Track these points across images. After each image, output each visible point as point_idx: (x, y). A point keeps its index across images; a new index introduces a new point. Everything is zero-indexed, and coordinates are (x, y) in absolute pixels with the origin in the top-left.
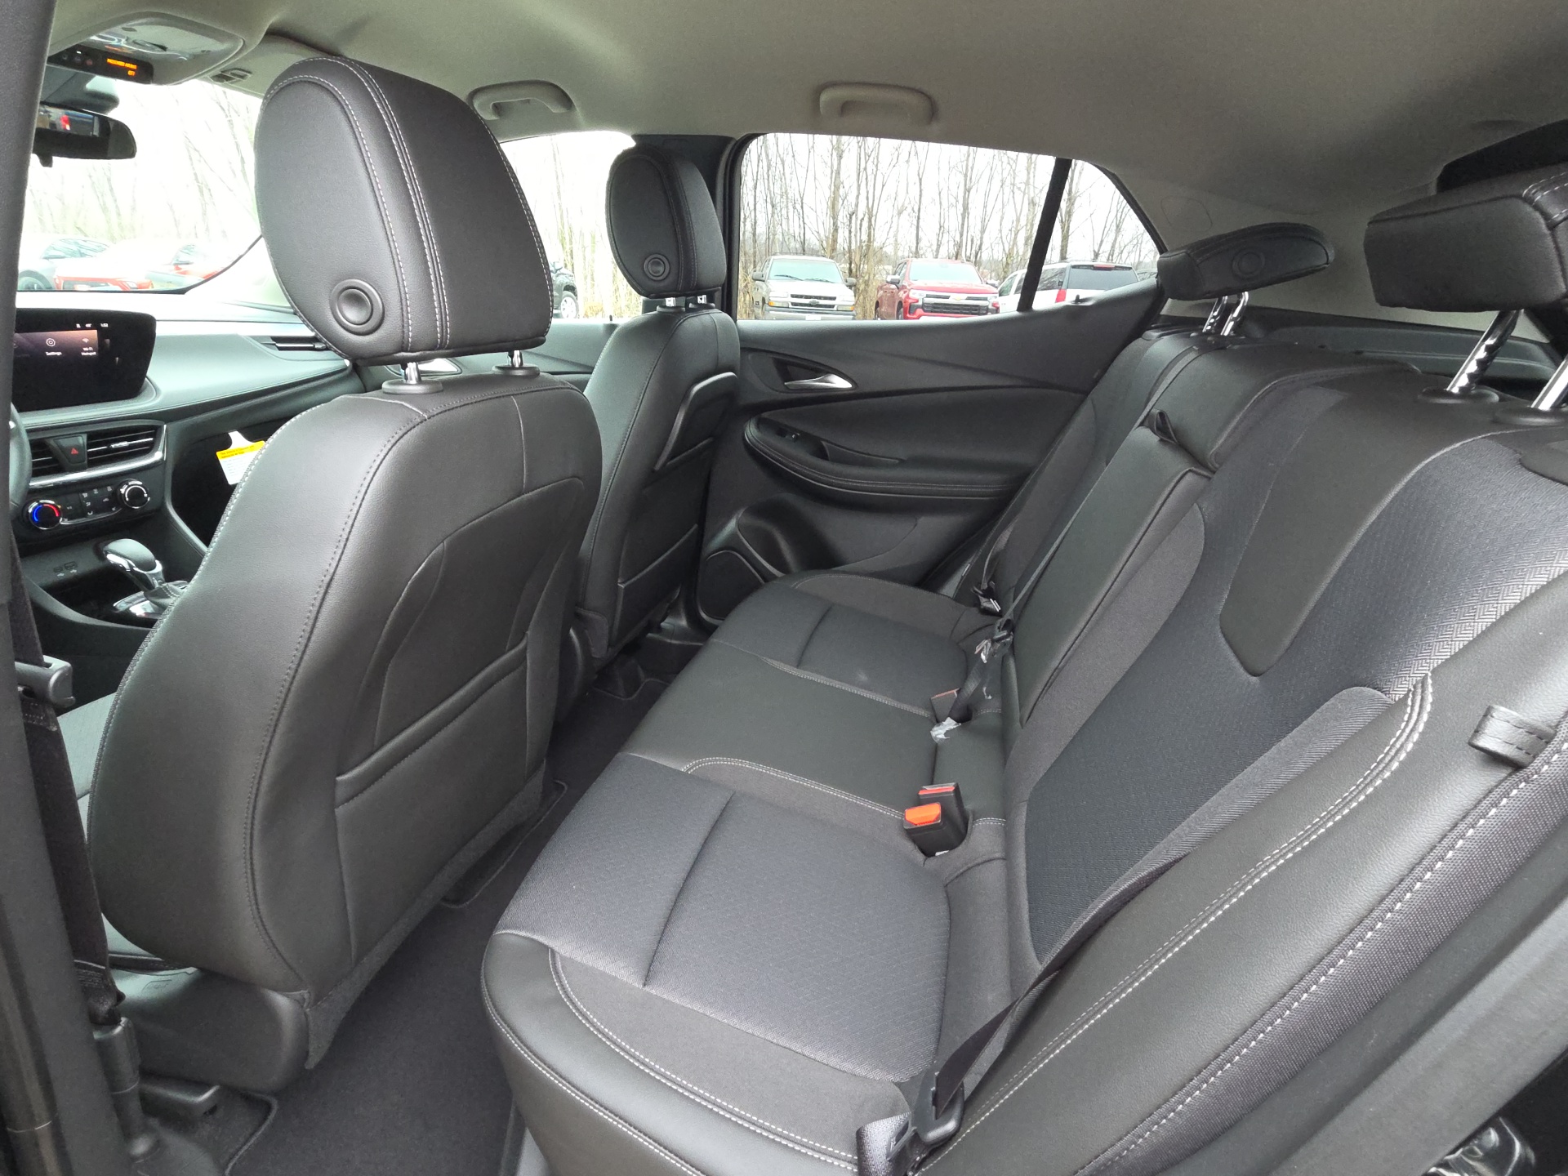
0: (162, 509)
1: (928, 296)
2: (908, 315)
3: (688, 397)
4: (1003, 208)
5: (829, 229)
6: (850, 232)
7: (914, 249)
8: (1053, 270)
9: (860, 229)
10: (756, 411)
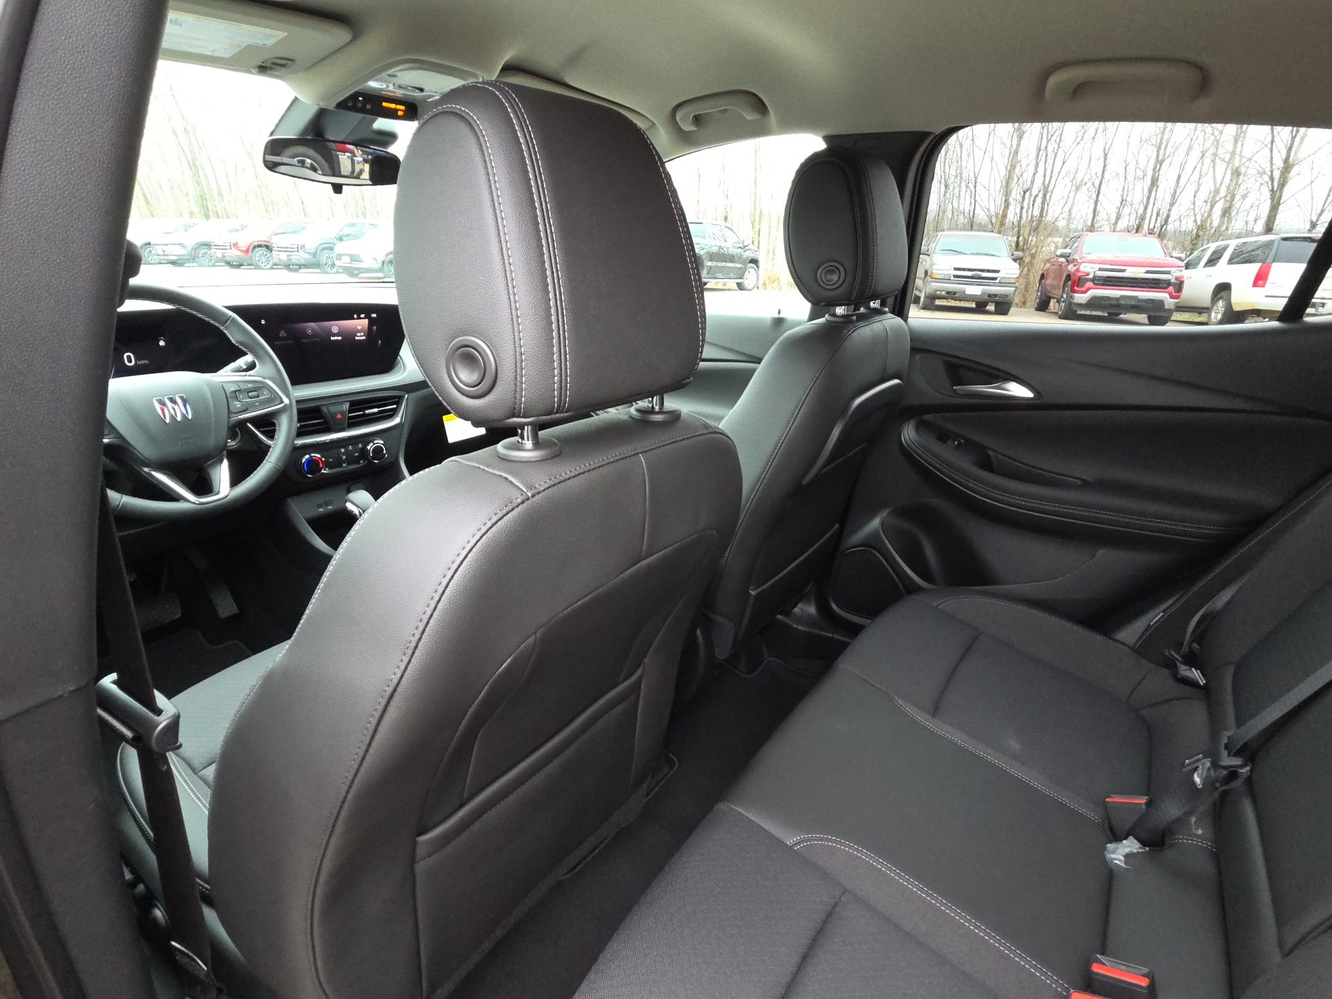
0: (396, 462)
1: (1100, 270)
2: (1076, 288)
3: (847, 412)
4: (1200, 179)
5: (1001, 206)
6: (1022, 208)
7: (1089, 223)
8: (1256, 242)
9: (1033, 205)
10: (917, 413)
